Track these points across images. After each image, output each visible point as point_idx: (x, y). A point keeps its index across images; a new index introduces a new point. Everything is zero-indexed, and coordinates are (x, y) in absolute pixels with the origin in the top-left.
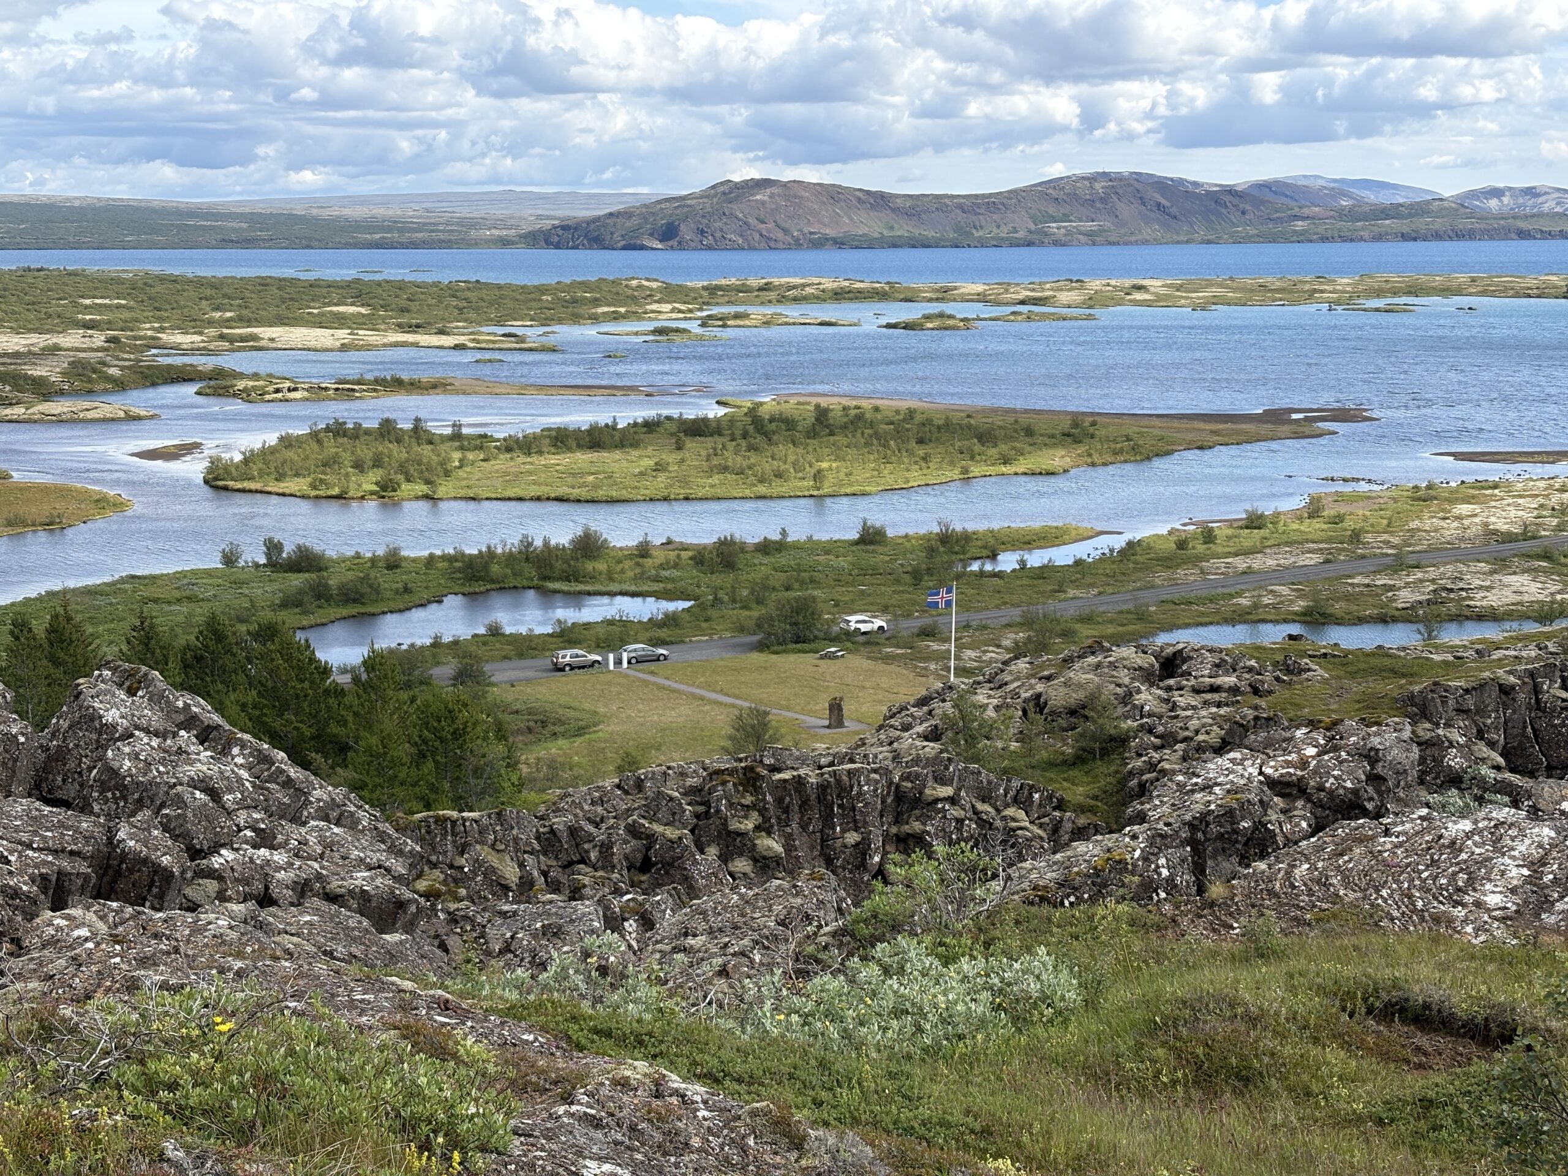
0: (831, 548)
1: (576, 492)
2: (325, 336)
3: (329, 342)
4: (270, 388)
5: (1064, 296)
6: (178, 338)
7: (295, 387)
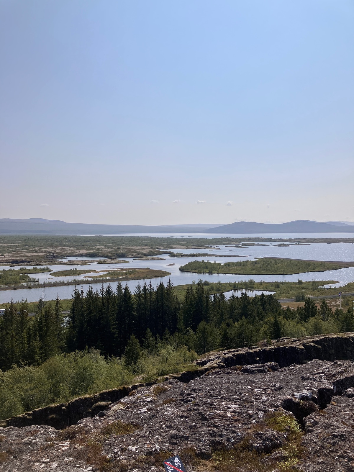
0: (293, 283)
1: (242, 273)
2: (183, 247)
3: (184, 248)
4: (180, 255)
5: (303, 241)
6: (160, 247)
7: (184, 255)
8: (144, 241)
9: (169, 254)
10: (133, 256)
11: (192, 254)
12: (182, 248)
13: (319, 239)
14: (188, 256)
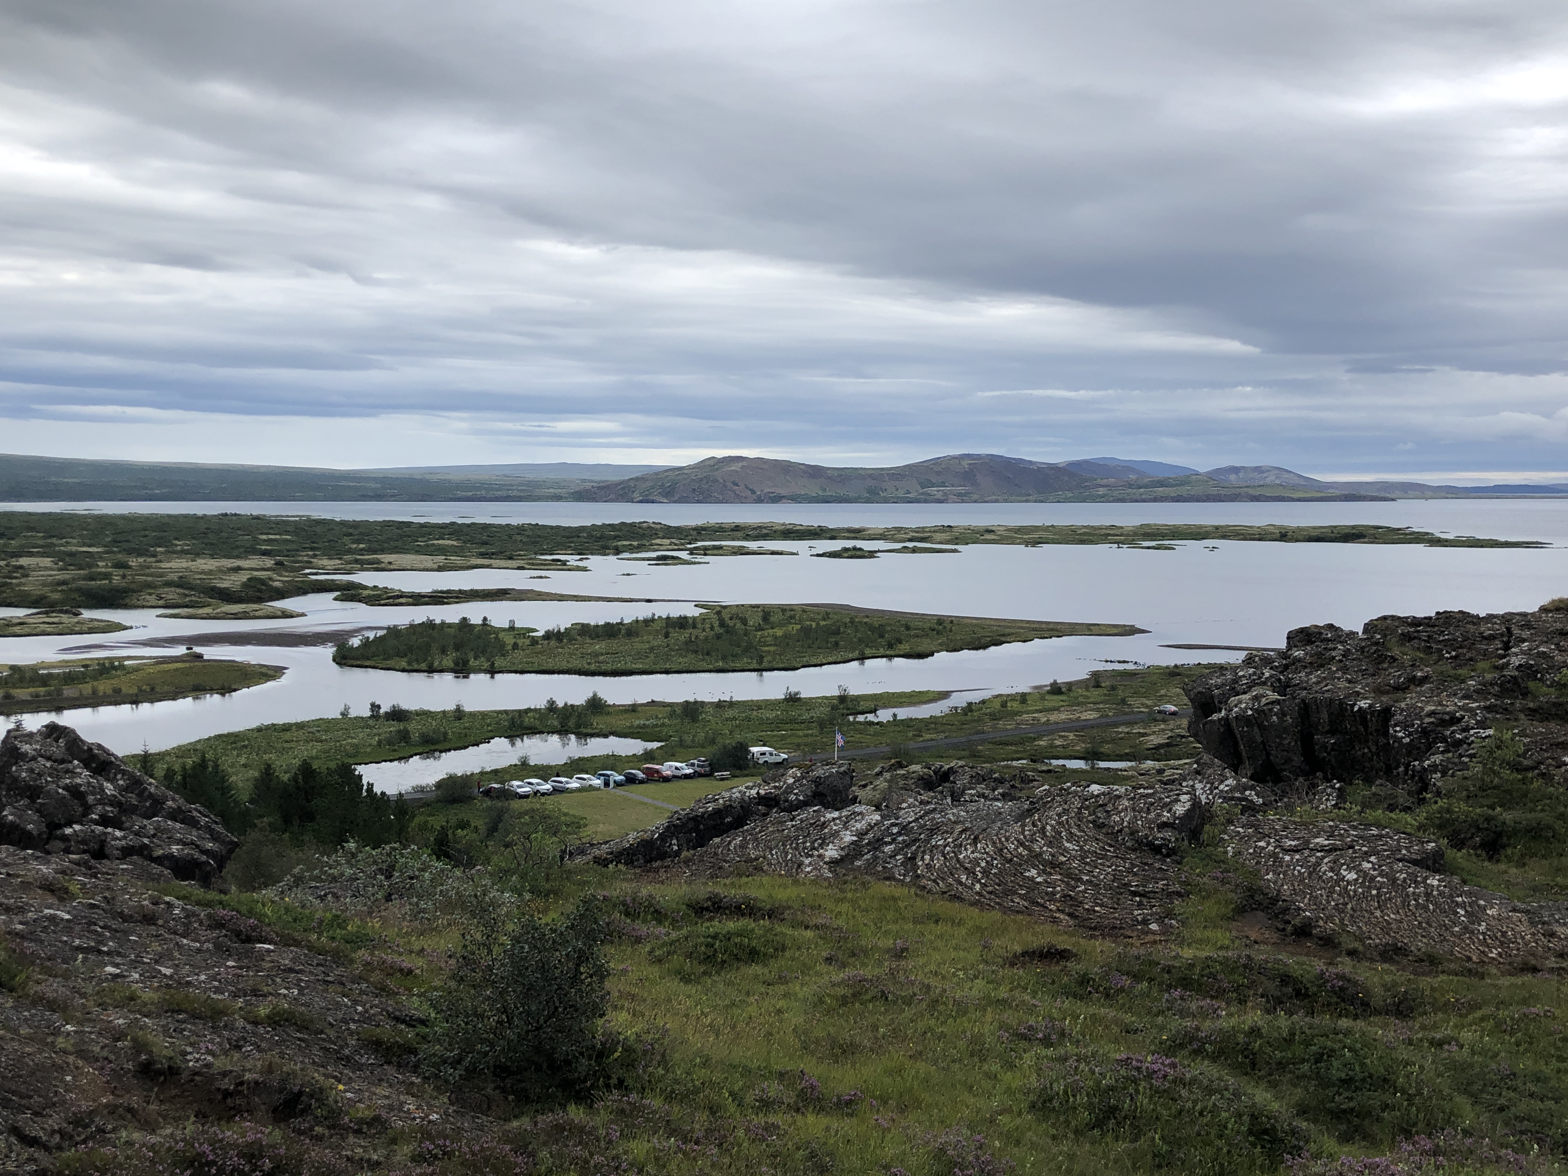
0: (762, 704)
1: (590, 667)
2: (427, 560)
3: (430, 565)
4: (385, 596)
5: (938, 536)
6: (325, 562)
7: (402, 595)
8: (264, 537)
9: (338, 593)
10: (161, 603)
11: (442, 592)
12: (422, 566)
13: (1009, 530)
14: (418, 599)
